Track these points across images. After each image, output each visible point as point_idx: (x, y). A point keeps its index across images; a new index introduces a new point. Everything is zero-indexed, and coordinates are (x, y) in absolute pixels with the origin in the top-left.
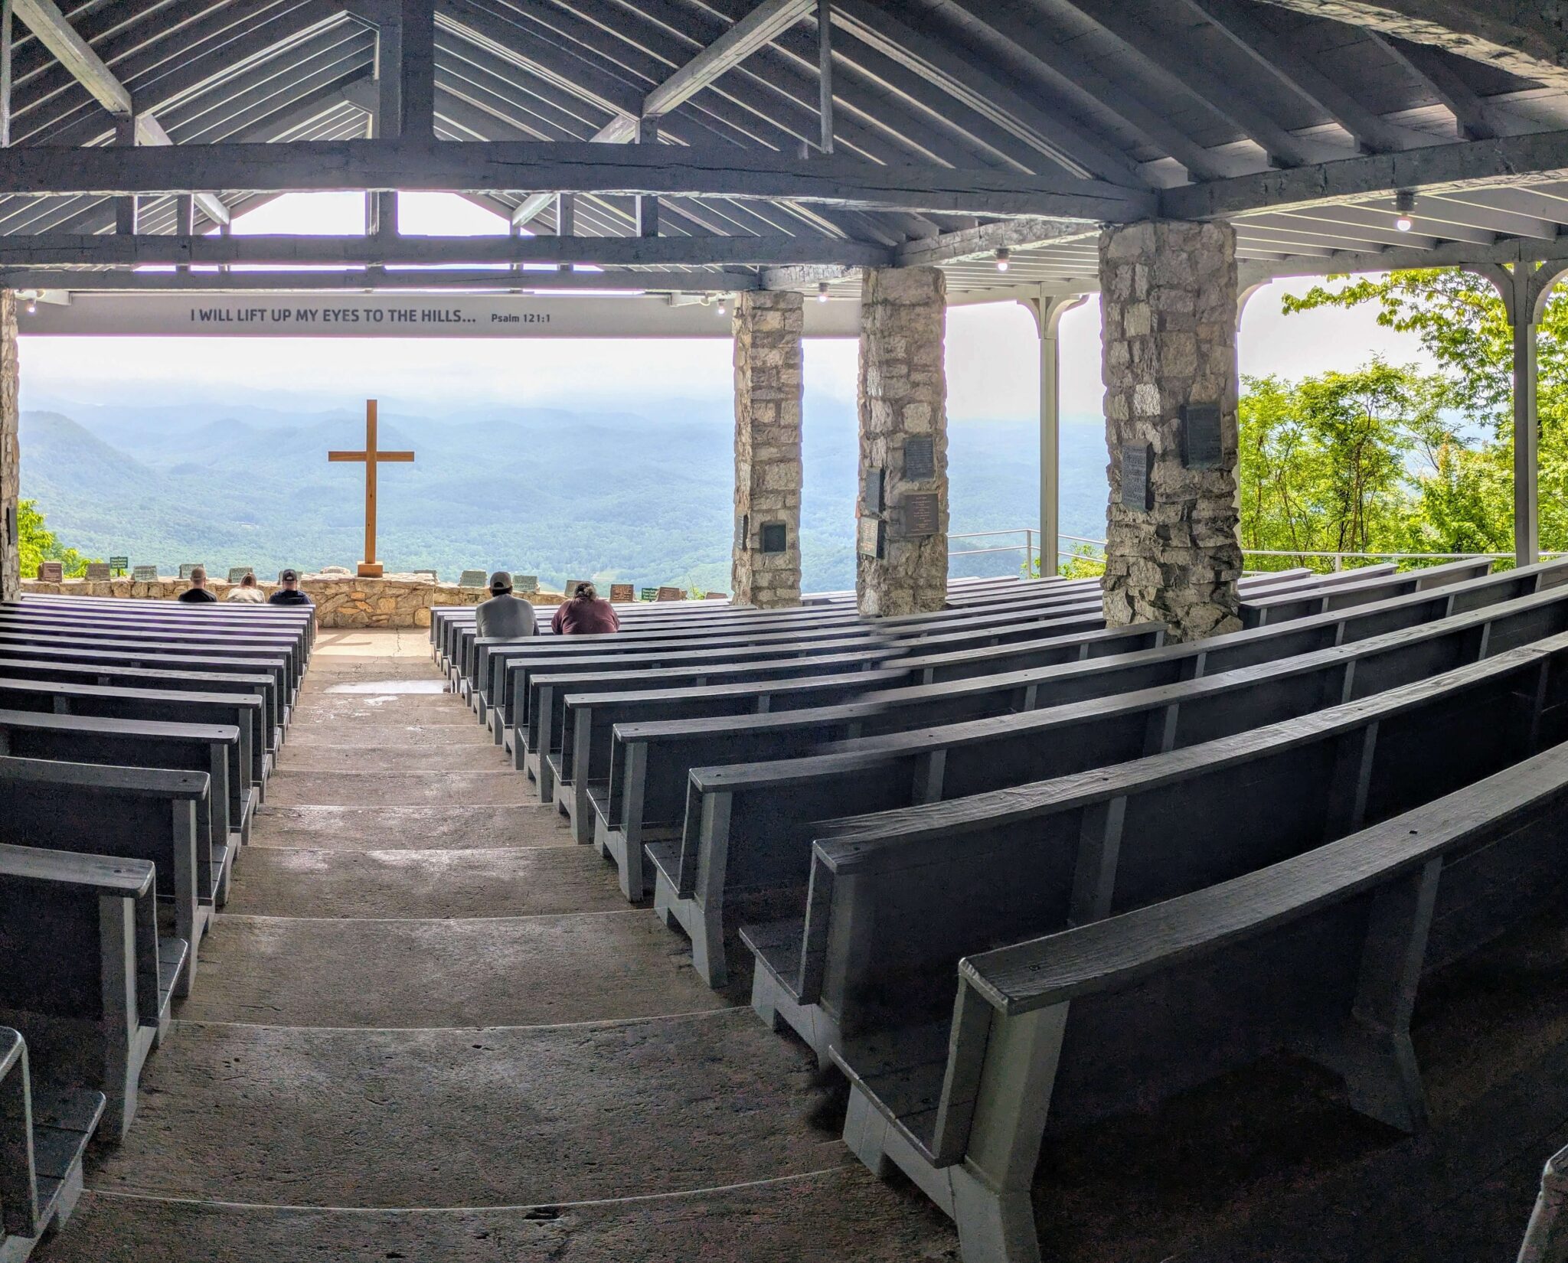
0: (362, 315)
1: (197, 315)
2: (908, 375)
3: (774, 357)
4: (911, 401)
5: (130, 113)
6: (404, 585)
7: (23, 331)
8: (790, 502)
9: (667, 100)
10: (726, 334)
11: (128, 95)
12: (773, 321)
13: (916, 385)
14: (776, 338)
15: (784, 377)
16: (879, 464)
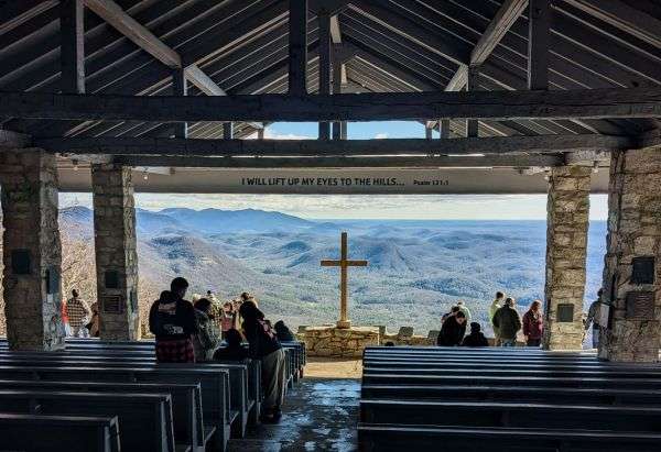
0: (340, 182)
1: (246, 181)
2: (640, 218)
3: (570, 206)
4: (641, 235)
5: (180, 66)
6: (362, 334)
7: (137, 191)
8: (578, 293)
9: (480, 55)
10: (544, 192)
11: (178, 56)
12: (569, 185)
13: (644, 225)
14: (572, 195)
15: (576, 219)
16: (612, 272)
